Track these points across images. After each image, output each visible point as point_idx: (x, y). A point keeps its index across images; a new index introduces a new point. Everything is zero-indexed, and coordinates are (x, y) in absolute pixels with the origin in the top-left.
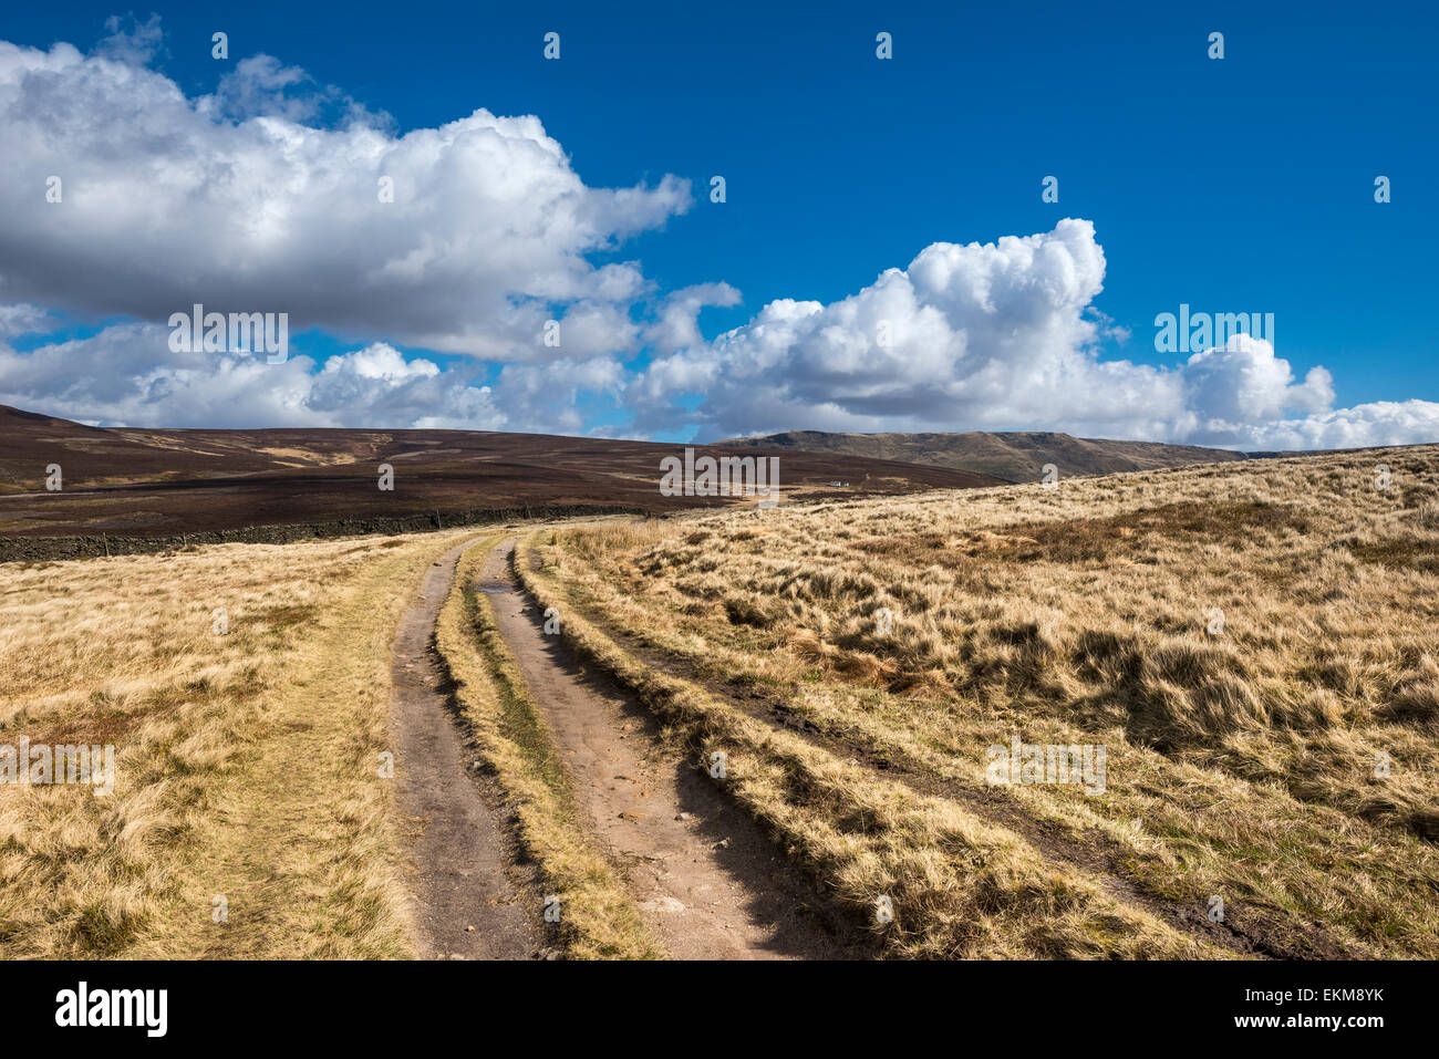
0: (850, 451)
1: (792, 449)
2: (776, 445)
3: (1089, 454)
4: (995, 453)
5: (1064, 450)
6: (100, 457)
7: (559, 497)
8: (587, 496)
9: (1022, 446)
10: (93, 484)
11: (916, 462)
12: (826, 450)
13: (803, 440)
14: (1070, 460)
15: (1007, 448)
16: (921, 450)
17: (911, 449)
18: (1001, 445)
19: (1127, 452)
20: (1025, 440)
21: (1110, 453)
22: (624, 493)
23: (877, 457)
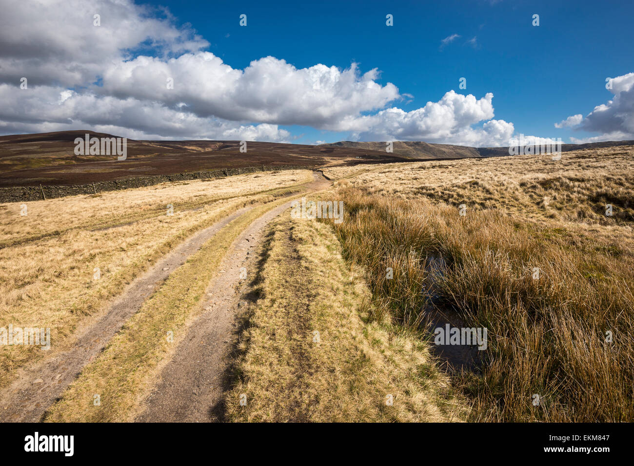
0: (360, 147)
1: (342, 147)
2: (337, 145)
3: (431, 148)
4: (403, 148)
5: (424, 147)
6: (135, 149)
7: (273, 161)
8: (282, 161)
9: (411, 146)
10: (133, 157)
11: (380, 150)
12: (352, 147)
13: (346, 144)
14: (425, 150)
15: (407, 147)
16: (381, 147)
17: (378, 147)
18: (405, 145)
19: (442, 148)
20: (412, 144)
21: (437, 148)
22: (294, 160)
23: (368, 149)
